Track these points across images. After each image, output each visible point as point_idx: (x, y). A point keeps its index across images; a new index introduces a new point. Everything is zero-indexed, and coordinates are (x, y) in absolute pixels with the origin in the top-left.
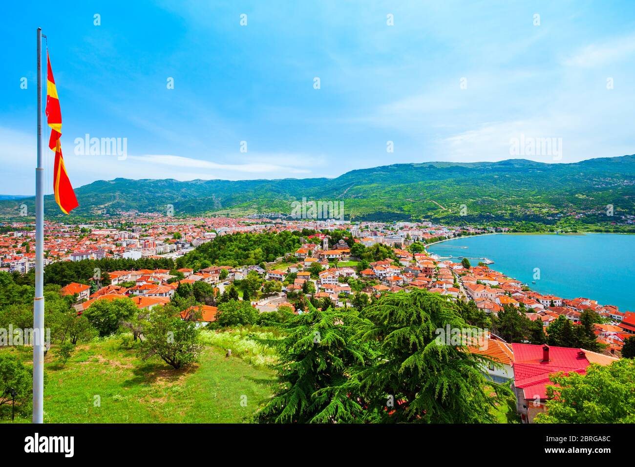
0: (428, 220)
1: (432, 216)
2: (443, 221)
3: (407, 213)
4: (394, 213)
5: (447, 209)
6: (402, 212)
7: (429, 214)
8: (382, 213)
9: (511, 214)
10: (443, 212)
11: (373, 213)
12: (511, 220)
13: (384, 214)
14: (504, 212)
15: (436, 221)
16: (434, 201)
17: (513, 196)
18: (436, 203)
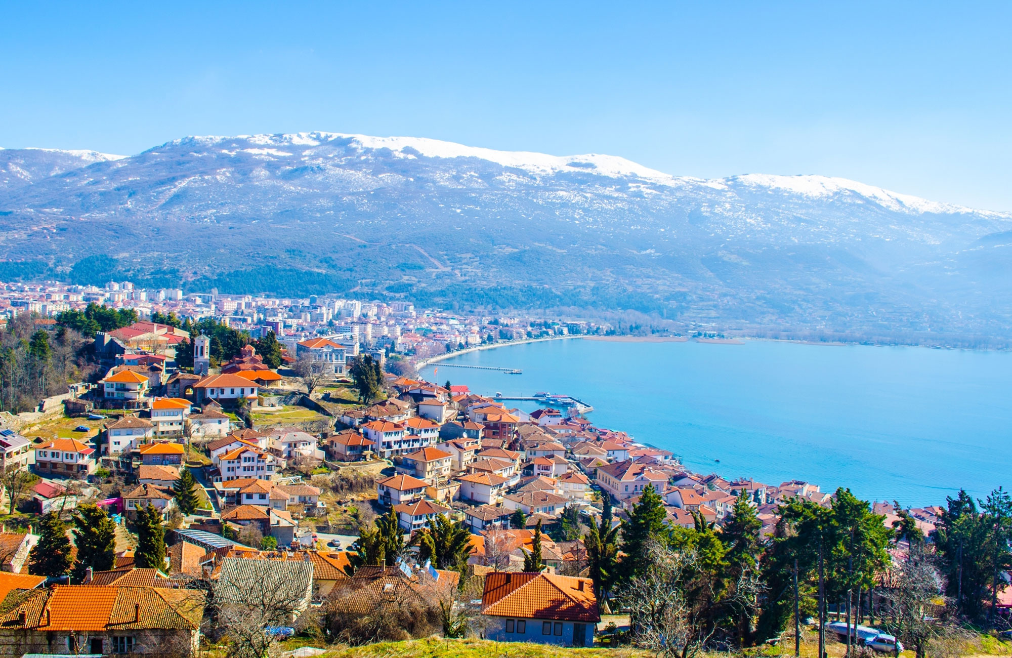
0: (402, 295)
1: (411, 285)
2: (439, 300)
3: (347, 275)
4: (310, 274)
5: (449, 269)
6: (332, 272)
7: (405, 279)
8: (276, 270)
9: (595, 291)
10: (439, 277)
11: (250, 269)
12: (594, 304)
13: (282, 273)
14: (579, 283)
15: (423, 300)
16: (416, 247)
17: (599, 247)
18: (422, 251)
